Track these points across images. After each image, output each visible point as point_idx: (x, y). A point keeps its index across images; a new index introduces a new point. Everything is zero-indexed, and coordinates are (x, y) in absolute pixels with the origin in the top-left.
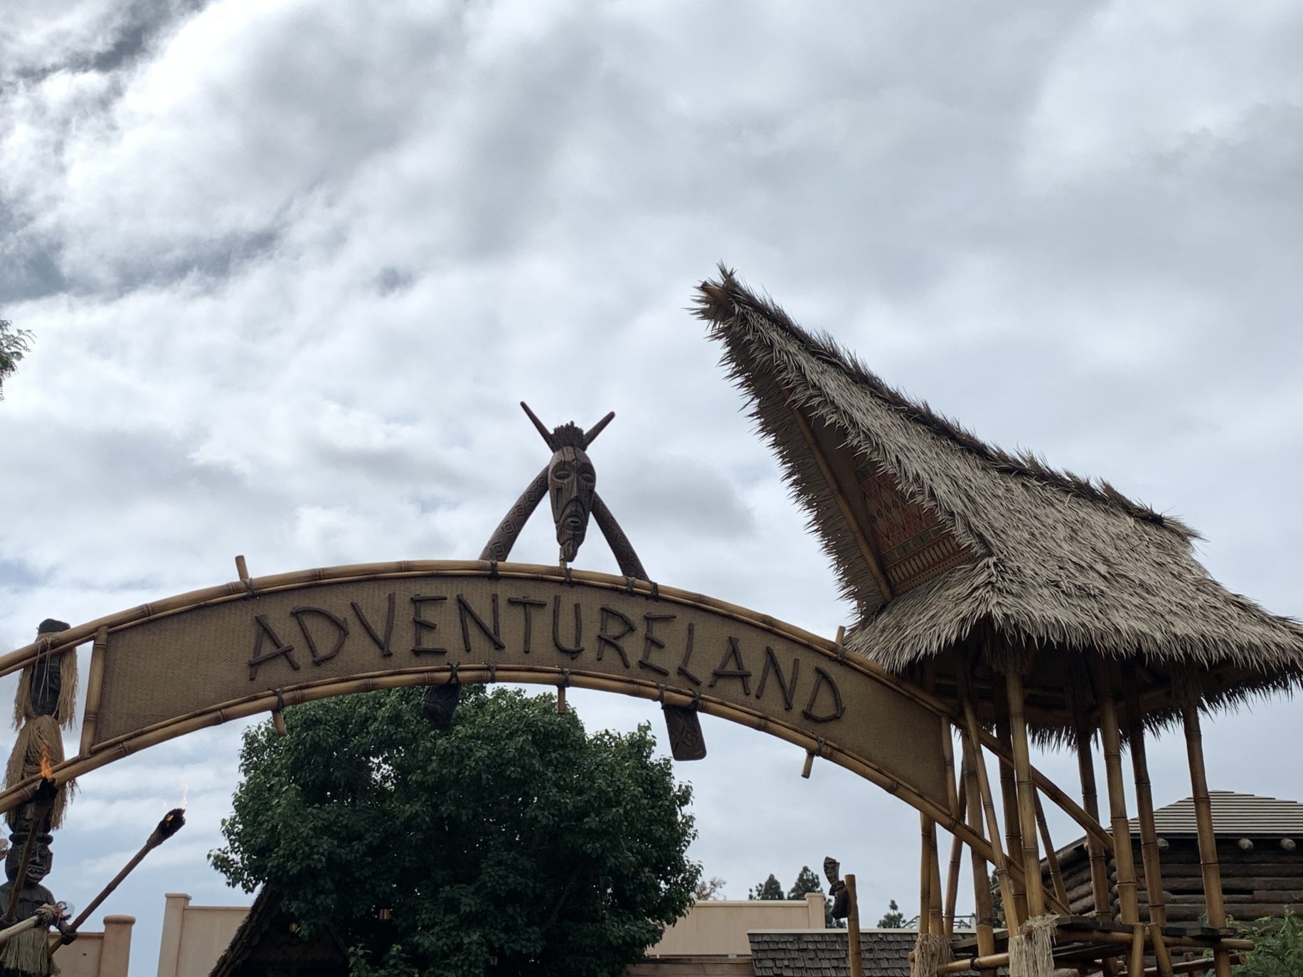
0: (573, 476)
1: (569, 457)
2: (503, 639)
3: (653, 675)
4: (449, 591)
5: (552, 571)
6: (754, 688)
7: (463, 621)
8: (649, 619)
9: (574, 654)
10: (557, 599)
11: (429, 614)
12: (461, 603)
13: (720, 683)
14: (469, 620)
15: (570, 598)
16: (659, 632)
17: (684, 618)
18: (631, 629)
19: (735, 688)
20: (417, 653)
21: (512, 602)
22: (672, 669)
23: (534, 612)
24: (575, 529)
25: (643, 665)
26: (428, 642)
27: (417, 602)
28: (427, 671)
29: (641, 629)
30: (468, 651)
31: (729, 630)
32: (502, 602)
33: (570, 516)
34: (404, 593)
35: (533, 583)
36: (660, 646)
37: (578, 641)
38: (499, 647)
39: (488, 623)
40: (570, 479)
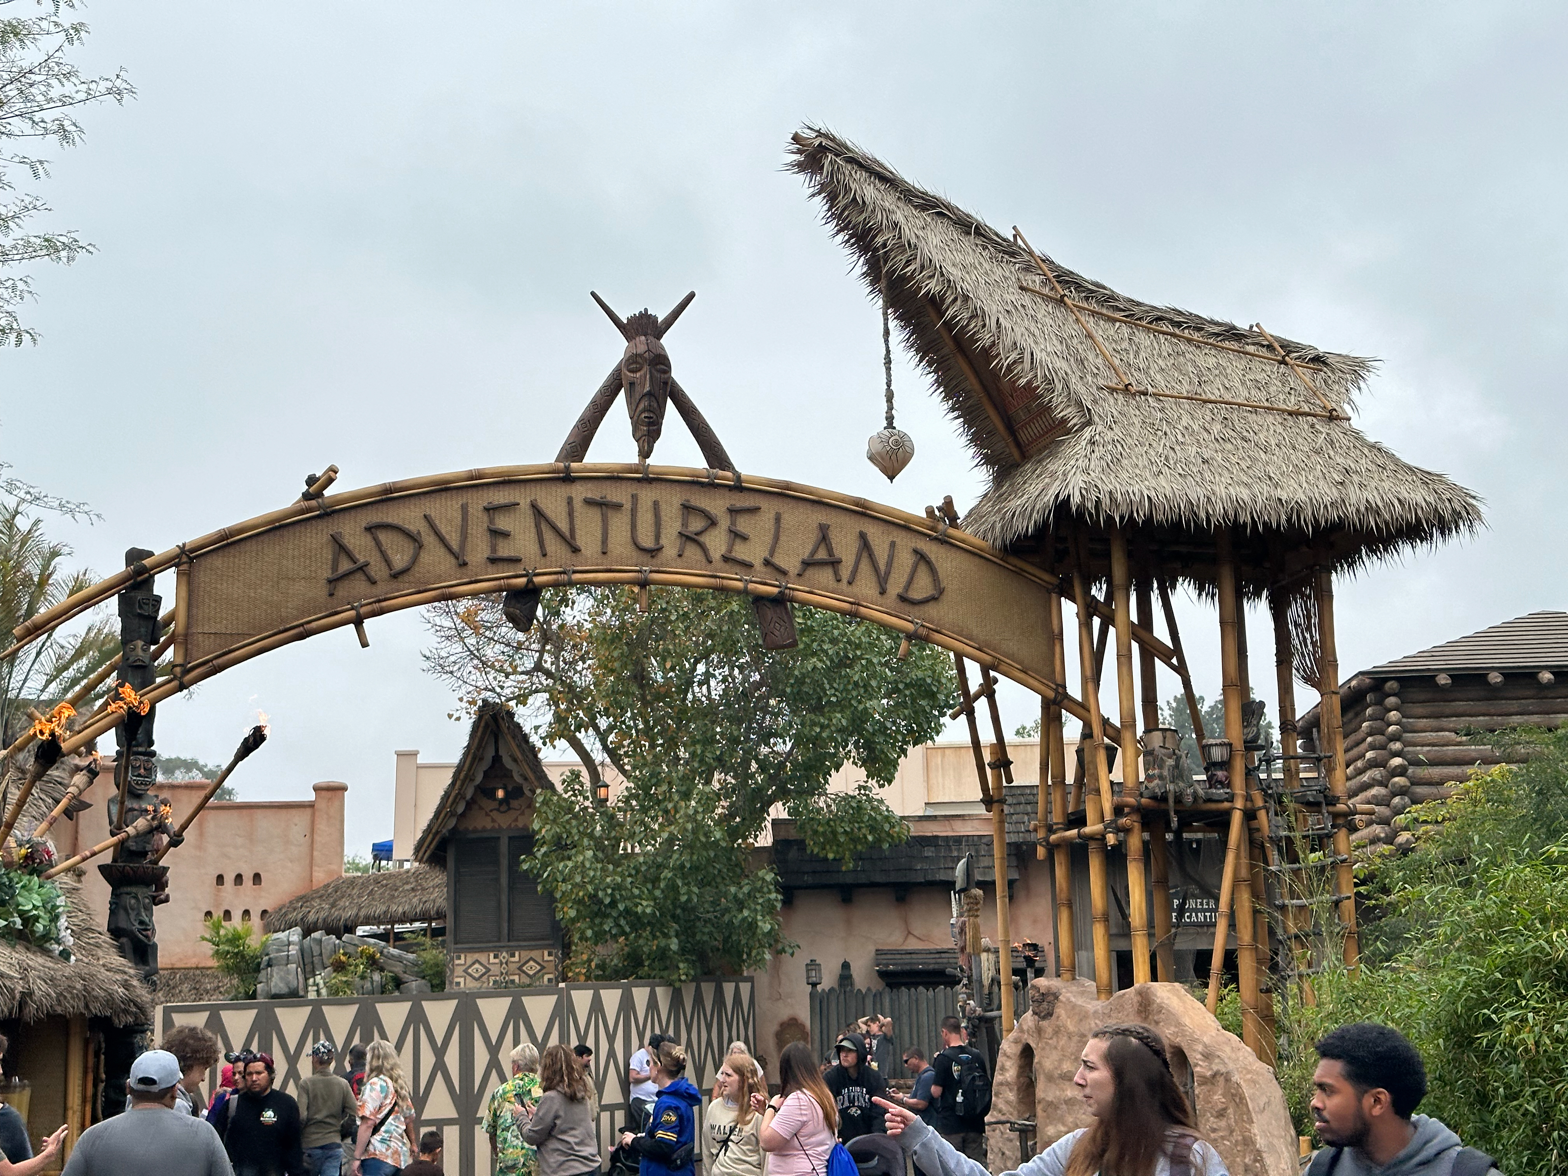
0: (646, 368)
1: (642, 349)
2: (580, 542)
3: (738, 569)
4: (523, 497)
5: (631, 469)
6: (845, 573)
7: (537, 526)
8: (733, 512)
9: (653, 552)
10: (634, 497)
11: (503, 522)
12: (534, 506)
13: (810, 572)
14: (544, 526)
15: (647, 495)
16: (744, 524)
17: (769, 508)
18: (713, 522)
19: (825, 576)
20: (493, 561)
21: (589, 502)
22: (758, 563)
23: (610, 513)
24: (649, 424)
25: (726, 559)
26: (505, 550)
27: (491, 510)
28: (503, 578)
29: (724, 523)
30: (545, 555)
31: (820, 517)
32: (578, 504)
33: (644, 411)
34: (478, 502)
35: (608, 483)
36: (744, 538)
37: (658, 537)
38: (576, 550)
39: (563, 526)
40: (642, 372)
